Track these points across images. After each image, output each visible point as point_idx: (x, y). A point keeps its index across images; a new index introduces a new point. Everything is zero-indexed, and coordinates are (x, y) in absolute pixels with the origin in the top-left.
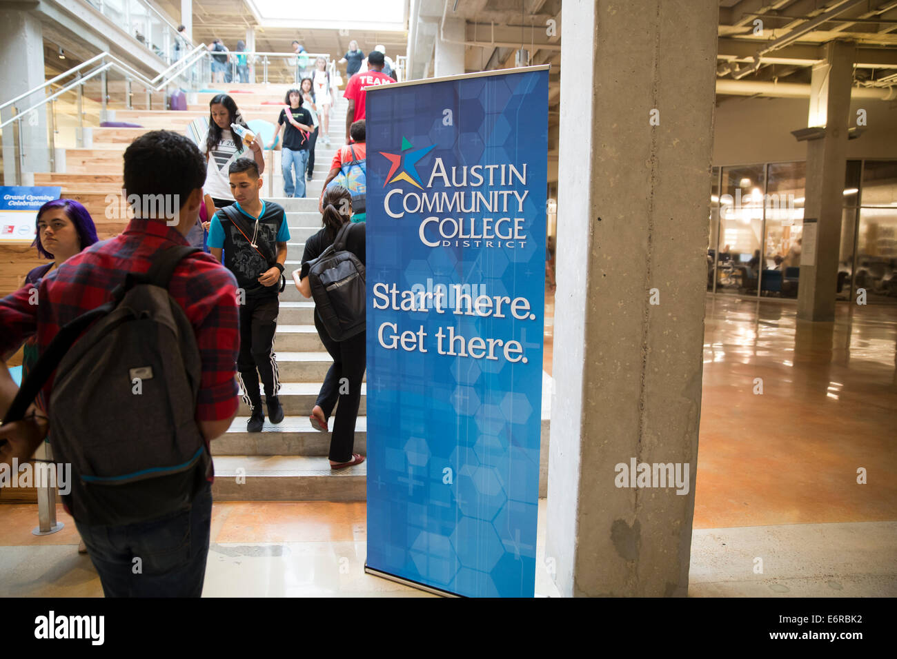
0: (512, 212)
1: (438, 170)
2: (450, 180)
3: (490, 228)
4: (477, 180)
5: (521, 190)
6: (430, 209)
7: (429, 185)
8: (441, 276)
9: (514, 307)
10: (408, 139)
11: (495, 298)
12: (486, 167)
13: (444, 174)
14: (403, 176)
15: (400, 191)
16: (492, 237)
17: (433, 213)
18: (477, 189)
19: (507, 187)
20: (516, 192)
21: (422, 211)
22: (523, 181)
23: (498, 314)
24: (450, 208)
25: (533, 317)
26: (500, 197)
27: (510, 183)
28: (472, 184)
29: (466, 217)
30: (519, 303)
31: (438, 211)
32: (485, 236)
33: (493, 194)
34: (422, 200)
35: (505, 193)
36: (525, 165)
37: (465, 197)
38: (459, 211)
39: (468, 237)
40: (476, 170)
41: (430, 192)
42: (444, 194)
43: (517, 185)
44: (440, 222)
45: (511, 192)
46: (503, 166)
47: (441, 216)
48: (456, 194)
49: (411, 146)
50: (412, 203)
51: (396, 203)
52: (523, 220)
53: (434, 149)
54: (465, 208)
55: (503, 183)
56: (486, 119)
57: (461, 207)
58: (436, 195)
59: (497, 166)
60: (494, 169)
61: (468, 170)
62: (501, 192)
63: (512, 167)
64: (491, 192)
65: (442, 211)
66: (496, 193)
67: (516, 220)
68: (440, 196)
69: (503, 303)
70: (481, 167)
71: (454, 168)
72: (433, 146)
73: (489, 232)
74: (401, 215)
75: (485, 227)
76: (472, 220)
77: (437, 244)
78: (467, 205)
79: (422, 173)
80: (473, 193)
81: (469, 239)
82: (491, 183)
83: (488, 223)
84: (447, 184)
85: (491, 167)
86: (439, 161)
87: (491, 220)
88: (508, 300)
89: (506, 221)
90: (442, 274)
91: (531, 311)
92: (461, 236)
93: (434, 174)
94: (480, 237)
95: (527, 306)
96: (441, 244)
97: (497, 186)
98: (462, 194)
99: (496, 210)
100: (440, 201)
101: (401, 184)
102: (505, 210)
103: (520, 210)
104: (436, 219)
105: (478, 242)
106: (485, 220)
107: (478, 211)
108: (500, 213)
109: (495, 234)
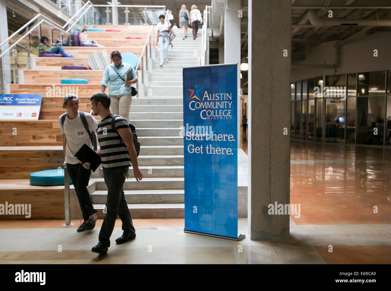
0: (228, 108)
1: (206, 95)
2: (209, 98)
3: (221, 113)
4: (217, 98)
7: (203, 100)
9: (229, 138)
11: (223, 135)
12: (220, 94)
13: (207, 96)
14: (195, 97)
15: (194, 102)
16: (222, 116)
17: (205, 109)
18: (217, 101)
19: (226, 100)
20: (229, 102)
21: (201, 108)
22: (231, 99)
23: (224, 140)
24: (210, 107)
26: (224, 103)
27: (227, 99)
28: (216, 100)
29: (214, 110)
30: (231, 136)
31: (206, 108)
32: (220, 116)
34: (201, 105)
35: (226, 102)
36: (231, 94)
37: (214, 103)
38: (212, 108)
39: (215, 116)
40: (217, 95)
41: (203, 102)
42: (208, 103)
43: (229, 100)
44: (207, 111)
45: (227, 102)
46: (225, 94)
47: (207, 110)
48: (211, 103)
49: (197, 87)
50: (198, 105)
51: (193, 106)
52: (231, 110)
55: (225, 99)
56: (219, 79)
57: (213, 107)
59: (223, 94)
61: (215, 95)
62: (224, 102)
63: (227, 94)
64: (222, 102)
65: (207, 108)
66: (223, 102)
67: (229, 111)
68: (206, 103)
70: (218, 94)
71: (210, 94)
72: (204, 87)
73: (221, 114)
74: (195, 109)
75: (220, 113)
76: (216, 111)
77: (206, 118)
78: (215, 106)
79: (201, 95)
80: (216, 102)
82: (222, 99)
84: (209, 100)
85: (222, 94)
86: (206, 92)
87: (222, 111)
88: (227, 136)
89: (226, 111)
91: (234, 139)
92: (213, 116)
93: (205, 96)
94: (218, 116)
95: (233, 137)
96: (207, 118)
97: (223, 100)
98: (213, 102)
99: (223, 108)
100: (207, 105)
101: (195, 99)
102: (226, 107)
103: (230, 107)
104: (205, 111)
105: (218, 118)
106: (220, 111)
107: (218, 108)
108: (224, 109)
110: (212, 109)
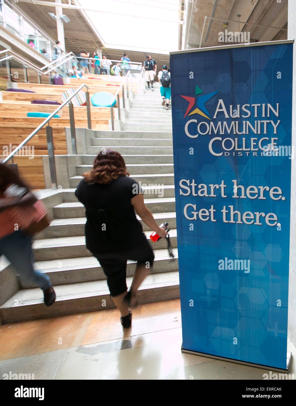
1: (221, 107)
2: (229, 114)
3: (255, 144)
4: (247, 114)
5: (275, 119)
6: (216, 132)
7: (215, 117)
8: (223, 174)
9: (271, 193)
10: (200, 87)
11: (259, 187)
12: (253, 105)
13: (224, 109)
14: (197, 111)
15: (196, 121)
16: (257, 149)
17: (218, 135)
18: (246, 119)
19: (266, 118)
20: (272, 122)
21: (210, 133)
22: (277, 114)
23: (262, 197)
24: (229, 132)
25: (283, 198)
26: (262, 124)
27: (268, 116)
28: (243, 116)
29: (240, 137)
30: (275, 190)
31: (221, 133)
32: (252, 149)
33: (257, 123)
34: (210, 127)
35: (265, 122)
36: (278, 104)
37: (238, 124)
38: (235, 133)
39: (241, 149)
40: (246, 107)
41: (215, 122)
42: (225, 123)
43: (272, 117)
44: (222, 140)
45: (269, 121)
46: (264, 105)
47: (223, 137)
48: (233, 123)
49: (202, 92)
50: (203, 128)
51: (193, 129)
52: (277, 139)
53: (217, 93)
54: (239, 131)
55: (264, 116)
56: (252, 75)
57: (236, 131)
58: (220, 123)
59: (259, 105)
60: (258, 106)
61: (241, 107)
62: (262, 121)
63: (269, 105)
64: (256, 122)
65: (223, 133)
66: (259, 122)
67: (273, 139)
68: (222, 124)
69: (265, 191)
70: (249, 105)
71: (231, 106)
72: (217, 92)
73: (255, 147)
74: (196, 136)
75: (252, 144)
76: (244, 139)
77: (221, 154)
78: (240, 130)
79: (210, 108)
80: (244, 122)
81: (242, 151)
82: (256, 116)
83: (254, 141)
84: (227, 116)
85: (256, 105)
86: (221, 101)
87: (256, 139)
88: (268, 188)
89: (266, 139)
90: (224, 173)
91: (282, 195)
92: (236, 149)
93: (218, 110)
94: (249, 149)
95: (280, 192)
96: (223, 154)
97: (260, 117)
98: (237, 122)
99: (259, 133)
100: (222, 127)
101: (196, 116)
102: (265, 132)
103: (275, 132)
104: (220, 139)
105: (247, 153)
106: (252, 139)
107: (247, 133)
108: (262, 135)
109: (258, 147)
110: (232, 135)
